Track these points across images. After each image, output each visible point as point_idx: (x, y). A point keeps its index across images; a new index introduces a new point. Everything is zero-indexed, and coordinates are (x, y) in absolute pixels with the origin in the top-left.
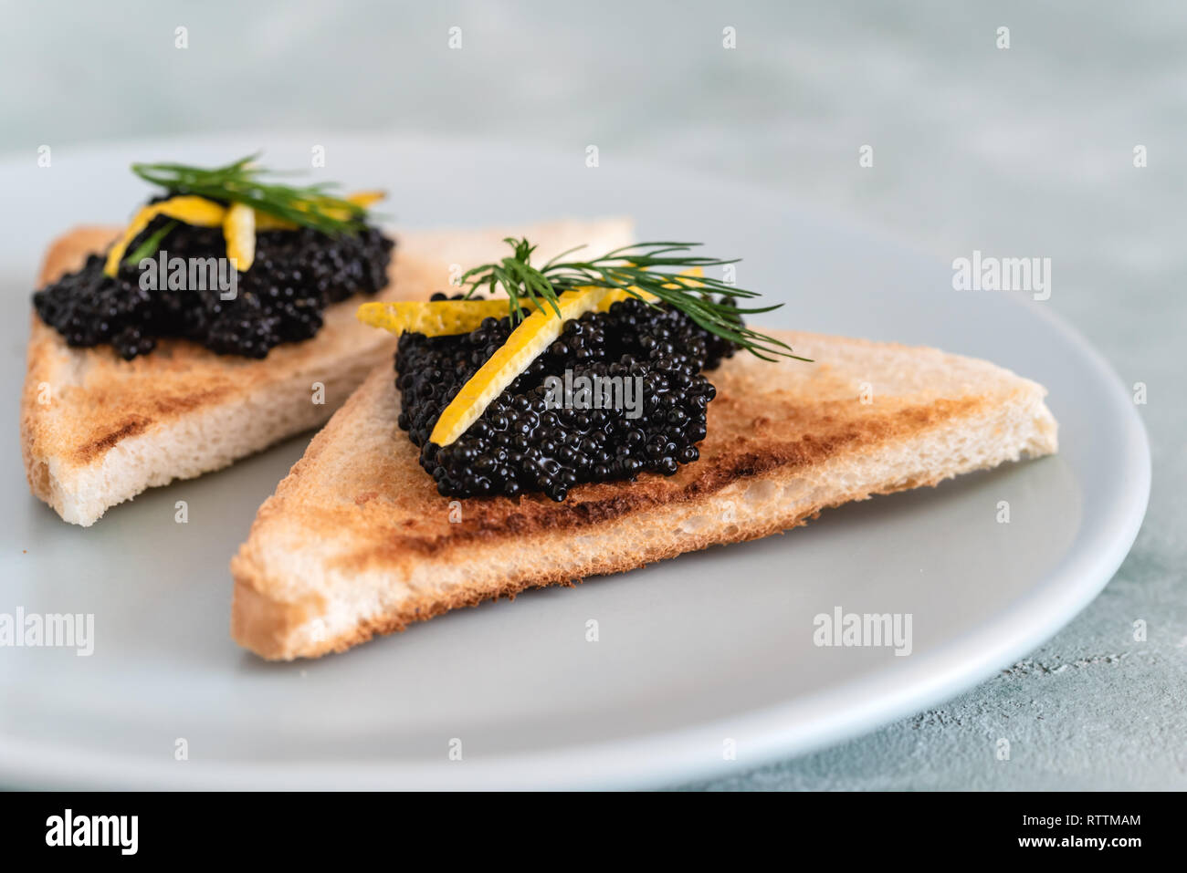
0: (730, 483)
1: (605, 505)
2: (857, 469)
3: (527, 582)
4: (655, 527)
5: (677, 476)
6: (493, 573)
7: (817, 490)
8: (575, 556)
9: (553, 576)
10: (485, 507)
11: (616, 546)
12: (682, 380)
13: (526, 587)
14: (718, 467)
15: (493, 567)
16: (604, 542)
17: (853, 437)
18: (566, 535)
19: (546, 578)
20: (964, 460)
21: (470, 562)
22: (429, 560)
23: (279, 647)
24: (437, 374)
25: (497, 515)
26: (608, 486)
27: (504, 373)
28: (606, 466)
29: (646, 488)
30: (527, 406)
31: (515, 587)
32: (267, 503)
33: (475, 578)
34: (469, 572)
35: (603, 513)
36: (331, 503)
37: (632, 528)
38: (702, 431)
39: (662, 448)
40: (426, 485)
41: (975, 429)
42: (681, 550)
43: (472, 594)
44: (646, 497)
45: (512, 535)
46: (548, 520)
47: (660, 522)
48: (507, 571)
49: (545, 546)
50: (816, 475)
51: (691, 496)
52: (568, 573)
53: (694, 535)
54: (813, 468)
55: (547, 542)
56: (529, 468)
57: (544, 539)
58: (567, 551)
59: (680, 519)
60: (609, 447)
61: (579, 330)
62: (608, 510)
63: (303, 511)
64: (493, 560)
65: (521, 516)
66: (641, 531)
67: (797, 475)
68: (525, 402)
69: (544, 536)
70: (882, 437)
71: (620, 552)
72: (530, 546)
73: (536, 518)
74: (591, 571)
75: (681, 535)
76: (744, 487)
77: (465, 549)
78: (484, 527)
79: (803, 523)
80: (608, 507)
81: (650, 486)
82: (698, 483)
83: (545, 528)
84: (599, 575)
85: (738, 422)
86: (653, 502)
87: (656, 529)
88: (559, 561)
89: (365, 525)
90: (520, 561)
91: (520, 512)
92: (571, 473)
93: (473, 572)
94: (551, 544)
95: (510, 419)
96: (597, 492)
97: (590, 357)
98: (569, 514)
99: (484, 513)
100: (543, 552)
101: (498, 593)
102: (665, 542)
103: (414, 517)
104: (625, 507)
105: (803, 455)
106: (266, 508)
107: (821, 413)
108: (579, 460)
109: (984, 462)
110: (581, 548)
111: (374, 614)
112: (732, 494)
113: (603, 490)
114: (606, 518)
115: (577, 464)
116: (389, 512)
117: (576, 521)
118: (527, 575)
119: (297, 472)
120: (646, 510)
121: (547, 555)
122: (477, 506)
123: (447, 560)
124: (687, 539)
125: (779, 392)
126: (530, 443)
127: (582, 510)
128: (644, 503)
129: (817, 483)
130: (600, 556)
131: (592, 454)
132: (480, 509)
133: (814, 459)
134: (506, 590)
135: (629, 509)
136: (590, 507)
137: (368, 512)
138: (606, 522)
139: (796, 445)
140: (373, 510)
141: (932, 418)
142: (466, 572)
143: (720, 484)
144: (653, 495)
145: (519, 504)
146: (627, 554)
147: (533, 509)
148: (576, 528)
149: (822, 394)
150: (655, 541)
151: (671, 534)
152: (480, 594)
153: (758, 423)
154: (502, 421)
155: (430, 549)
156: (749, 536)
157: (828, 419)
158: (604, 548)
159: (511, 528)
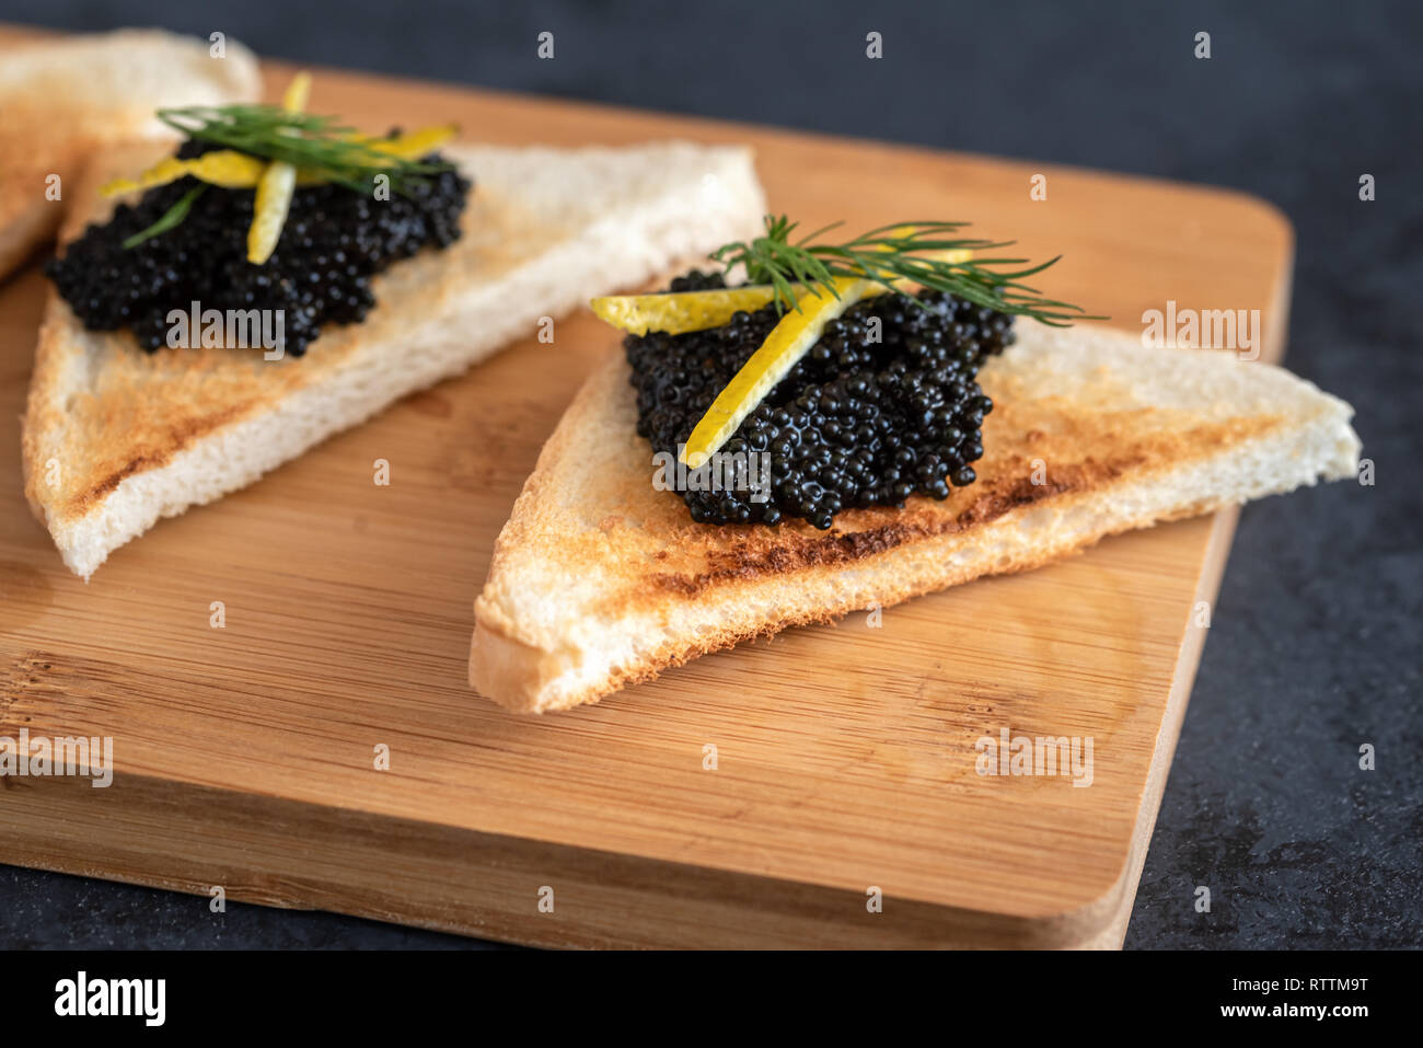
0: (1007, 512)
1: (873, 537)
2: (1142, 494)
3: (786, 621)
4: (925, 560)
5: (948, 501)
6: (752, 613)
7: (1099, 517)
8: (838, 592)
9: (813, 613)
10: (743, 538)
11: (882, 581)
12: (957, 392)
13: (785, 626)
14: (994, 493)
15: (752, 607)
16: (869, 576)
17: (1140, 460)
18: (830, 570)
19: (806, 617)
20: (1257, 484)
21: (729, 602)
22: (687, 602)
23: (529, 700)
24: (682, 375)
25: (757, 548)
26: (874, 513)
27: (762, 383)
28: (873, 490)
29: (916, 517)
30: (788, 422)
31: (773, 627)
32: (506, 531)
33: (732, 618)
34: (727, 613)
35: (871, 546)
36: (575, 529)
37: (900, 561)
38: (978, 450)
39: (934, 469)
40: (674, 507)
41: (1271, 451)
42: (949, 583)
43: (729, 636)
44: (917, 528)
45: (775, 572)
46: (813, 555)
47: (929, 555)
48: (767, 610)
49: (808, 584)
50: (1099, 501)
51: (965, 526)
52: (829, 610)
53: (964, 567)
54: (1096, 495)
55: (810, 579)
56: (792, 494)
57: (806, 576)
58: (831, 587)
59: (950, 551)
60: (875, 468)
61: (842, 331)
62: (876, 543)
63: (547, 540)
64: (753, 599)
65: (784, 550)
66: (908, 565)
67: (1079, 502)
68: (785, 416)
69: (806, 572)
70: (1171, 459)
71: (885, 586)
72: (792, 583)
73: (799, 552)
74: (853, 608)
75: (950, 567)
76: (1022, 515)
77: (725, 588)
78: (745, 563)
79: (1080, 552)
80: (876, 539)
81: (921, 515)
82: (972, 512)
83: (809, 564)
84: (861, 611)
85: (1011, 435)
86: (924, 534)
87: (924, 562)
88: (821, 598)
89: (614, 558)
90: (781, 600)
91: (782, 545)
92: (836, 498)
93: (731, 613)
94: (814, 581)
95: (769, 436)
96: (862, 520)
97: (854, 363)
98: (834, 548)
99: (743, 546)
100: (805, 588)
101: (755, 633)
102: (933, 575)
103: (667, 550)
104: (895, 539)
105: (1086, 481)
106: (507, 537)
107: (1102, 429)
108: (844, 484)
109: (1279, 486)
110: (844, 584)
111: (627, 662)
112: (1008, 523)
113: (868, 518)
114: (874, 552)
115: (842, 489)
116: (637, 541)
117: (842, 556)
118: (787, 614)
119: (531, 488)
120: (915, 542)
121: (809, 592)
122: (734, 536)
123: (705, 601)
124: (956, 571)
125: (1054, 398)
126: (792, 464)
127: (849, 542)
128: (914, 535)
129: (1099, 509)
130: (864, 591)
131: (858, 478)
132: (738, 541)
133: (1097, 485)
134: (764, 630)
135: (898, 542)
136: (857, 539)
137: (616, 541)
138: (873, 556)
139: (1077, 468)
140: (621, 538)
141: (1227, 439)
142: (723, 613)
143: (994, 513)
144: (922, 523)
145: (778, 533)
146: (892, 588)
147: (794, 542)
148: (842, 563)
149: (1102, 402)
150: (923, 574)
151: (941, 567)
152: (737, 636)
153: (1033, 438)
154: (761, 439)
155: (689, 589)
156: (1022, 567)
157: (1110, 436)
158: (870, 583)
159: (771, 563)
